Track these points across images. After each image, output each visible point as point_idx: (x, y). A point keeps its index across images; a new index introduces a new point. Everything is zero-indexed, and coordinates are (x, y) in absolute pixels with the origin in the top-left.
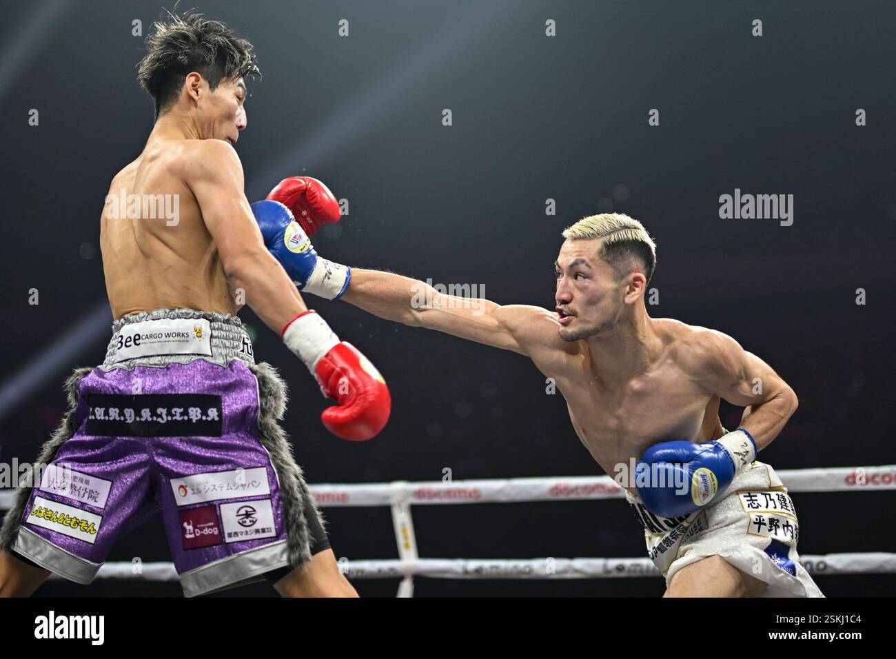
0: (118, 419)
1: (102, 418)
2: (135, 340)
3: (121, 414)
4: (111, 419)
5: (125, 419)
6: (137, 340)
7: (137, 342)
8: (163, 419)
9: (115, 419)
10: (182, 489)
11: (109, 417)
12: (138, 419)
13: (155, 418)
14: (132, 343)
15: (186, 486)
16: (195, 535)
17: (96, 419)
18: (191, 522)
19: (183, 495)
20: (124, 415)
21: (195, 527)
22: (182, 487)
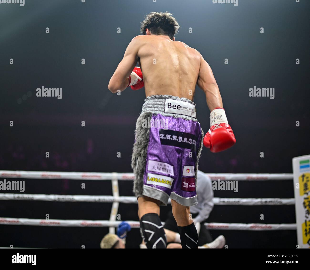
0: (176, 140)
1: (170, 139)
2: (178, 107)
3: (178, 138)
4: (173, 139)
5: (178, 141)
6: (179, 107)
7: (179, 108)
8: (191, 143)
9: (175, 140)
10: (188, 170)
11: (172, 138)
12: (183, 141)
13: (188, 142)
14: (176, 108)
15: (190, 169)
16: (188, 187)
17: (166, 139)
18: (188, 182)
19: (188, 172)
20: (178, 139)
21: (189, 184)
22: (188, 169)
